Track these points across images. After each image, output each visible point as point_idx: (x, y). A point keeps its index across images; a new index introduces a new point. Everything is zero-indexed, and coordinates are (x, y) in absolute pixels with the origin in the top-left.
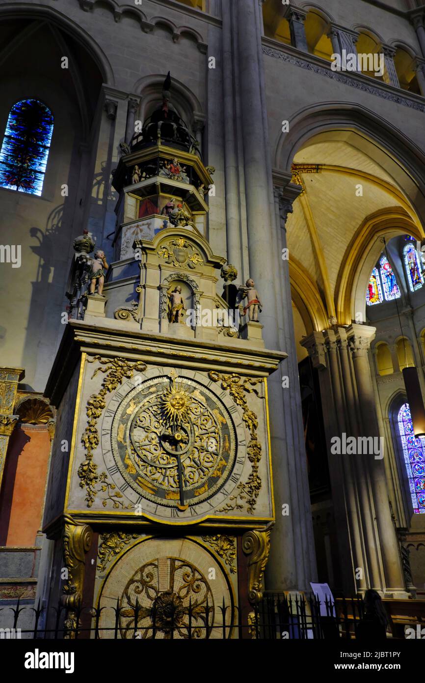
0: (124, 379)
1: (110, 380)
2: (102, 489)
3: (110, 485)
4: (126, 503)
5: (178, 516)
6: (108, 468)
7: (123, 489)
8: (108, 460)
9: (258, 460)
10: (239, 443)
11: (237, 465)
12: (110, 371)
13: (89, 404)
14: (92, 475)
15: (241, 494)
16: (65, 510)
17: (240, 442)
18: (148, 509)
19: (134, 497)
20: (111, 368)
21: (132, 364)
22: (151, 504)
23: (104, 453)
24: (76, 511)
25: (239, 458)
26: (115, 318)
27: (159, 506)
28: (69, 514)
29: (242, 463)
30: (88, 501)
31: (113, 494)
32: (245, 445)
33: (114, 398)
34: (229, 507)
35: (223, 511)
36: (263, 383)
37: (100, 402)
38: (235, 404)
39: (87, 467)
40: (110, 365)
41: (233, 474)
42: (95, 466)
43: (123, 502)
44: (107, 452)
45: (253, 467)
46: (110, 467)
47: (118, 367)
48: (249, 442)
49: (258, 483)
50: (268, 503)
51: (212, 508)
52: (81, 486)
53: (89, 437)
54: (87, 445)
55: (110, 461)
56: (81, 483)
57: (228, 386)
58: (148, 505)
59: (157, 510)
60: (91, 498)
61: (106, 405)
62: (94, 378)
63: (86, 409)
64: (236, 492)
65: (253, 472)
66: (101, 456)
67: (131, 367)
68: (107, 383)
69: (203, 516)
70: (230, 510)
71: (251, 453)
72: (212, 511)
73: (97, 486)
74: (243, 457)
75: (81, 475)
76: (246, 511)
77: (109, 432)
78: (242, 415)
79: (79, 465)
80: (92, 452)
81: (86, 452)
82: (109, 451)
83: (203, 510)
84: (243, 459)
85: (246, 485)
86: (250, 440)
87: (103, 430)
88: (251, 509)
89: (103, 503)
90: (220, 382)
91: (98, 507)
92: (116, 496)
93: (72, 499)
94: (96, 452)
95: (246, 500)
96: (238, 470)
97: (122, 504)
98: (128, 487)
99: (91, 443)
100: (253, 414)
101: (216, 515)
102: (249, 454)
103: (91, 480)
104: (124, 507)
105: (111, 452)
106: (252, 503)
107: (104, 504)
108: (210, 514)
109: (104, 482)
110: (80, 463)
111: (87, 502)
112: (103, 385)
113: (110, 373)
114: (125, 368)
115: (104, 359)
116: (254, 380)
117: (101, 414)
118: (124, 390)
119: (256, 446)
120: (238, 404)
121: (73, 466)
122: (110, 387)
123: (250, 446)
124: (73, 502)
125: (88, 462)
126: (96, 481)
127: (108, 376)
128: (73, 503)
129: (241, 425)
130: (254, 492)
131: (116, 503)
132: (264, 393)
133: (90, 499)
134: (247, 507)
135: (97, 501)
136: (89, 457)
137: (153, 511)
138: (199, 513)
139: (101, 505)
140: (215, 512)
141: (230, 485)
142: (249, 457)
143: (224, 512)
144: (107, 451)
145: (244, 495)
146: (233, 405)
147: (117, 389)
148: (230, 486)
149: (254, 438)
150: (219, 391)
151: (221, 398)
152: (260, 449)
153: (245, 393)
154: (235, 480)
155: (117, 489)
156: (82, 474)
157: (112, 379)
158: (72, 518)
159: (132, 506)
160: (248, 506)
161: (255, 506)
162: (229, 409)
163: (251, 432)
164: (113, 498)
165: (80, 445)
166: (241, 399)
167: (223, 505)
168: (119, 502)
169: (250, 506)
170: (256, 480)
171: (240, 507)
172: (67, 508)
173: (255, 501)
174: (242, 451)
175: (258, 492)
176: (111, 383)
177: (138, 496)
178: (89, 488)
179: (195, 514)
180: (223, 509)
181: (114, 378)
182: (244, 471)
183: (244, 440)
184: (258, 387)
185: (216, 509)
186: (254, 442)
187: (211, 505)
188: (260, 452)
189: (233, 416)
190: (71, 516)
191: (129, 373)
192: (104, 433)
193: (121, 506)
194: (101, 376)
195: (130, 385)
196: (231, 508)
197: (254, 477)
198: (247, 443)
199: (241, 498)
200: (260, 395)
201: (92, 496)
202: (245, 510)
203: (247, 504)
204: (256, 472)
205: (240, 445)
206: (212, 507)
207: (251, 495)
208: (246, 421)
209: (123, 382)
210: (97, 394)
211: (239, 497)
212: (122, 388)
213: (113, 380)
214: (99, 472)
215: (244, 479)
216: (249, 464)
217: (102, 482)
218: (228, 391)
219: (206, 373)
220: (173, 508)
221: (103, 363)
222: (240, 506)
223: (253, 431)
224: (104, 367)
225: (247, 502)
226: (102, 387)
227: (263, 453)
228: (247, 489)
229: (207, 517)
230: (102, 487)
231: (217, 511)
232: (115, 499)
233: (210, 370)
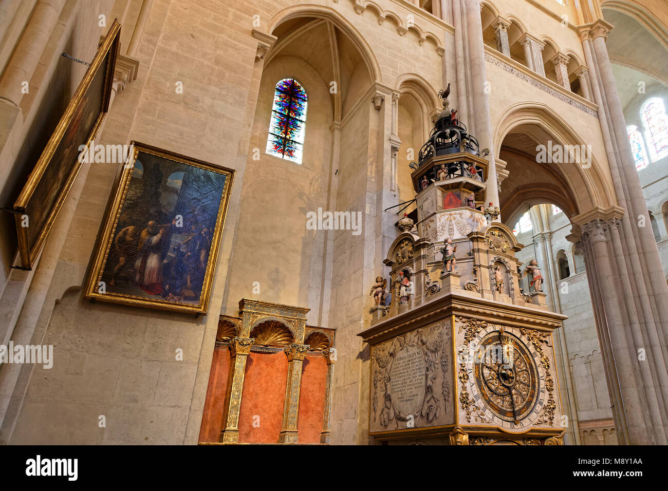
0: (476, 334)
1: (469, 334)
2: (474, 410)
3: (477, 407)
4: (487, 419)
5: (514, 427)
6: (474, 396)
7: (484, 410)
9: (552, 390)
11: (541, 393)
12: (468, 328)
14: (468, 401)
15: (545, 413)
16: (458, 424)
17: (540, 377)
18: (499, 423)
19: (490, 415)
20: (468, 326)
21: (479, 323)
22: (499, 420)
23: (471, 385)
24: (463, 425)
25: (541, 388)
26: (465, 289)
27: (504, 421)
29: (543, 392)
31: (480, 413)
32: (543, 380)
34: (540, 422)
35: (537, 424)
36: (550, 336)
40: (467, 324)
41: (539, 399)
42: (468, 394)
43: (485, 418)
44: (473, 385)
45: (550, 394)
47: (472, 325)
49: (555, 406)
51: (531, 422)
52: (463, 408)
53: (463, 374)
54: (463, 380)
55: (475, 391)
56: (463, 406)
57: (531, 338)
60: (469, 416)
62: (461, 333)
64: (543, 412)
65: (550, 398)
66: (470, 388)
67: (479, 325)
68: (468, 336)
69: (527, 428)
70: (541, 424)
72: (531, 424)
73: (471, 408)
75: (462, 401)
76: (549, 424)
78: (540, 359)
79: (461, 394)
80: (466, 385)
81: (463, 385)
83: (527, 424)
84: (544, 389)
85: (547, 407)
86: (546, 376)
87: (469, 369)
88: (551, 423)
90: (527, 335)
91: (473, 423)
93: (460, 417)
94: (468, 385)
95: (548, 417)
96: (541, 396)
98: (486, 409)
99: (465, 379)
100: (547, 358)
101: (533, 427)
102: (547, 386)
103: (467, 404)
104: (487, 422)
106: (551, 419)
107: (476, 420)
108: (530, 426)
110: (461, 392)
111: (468, 419)
112: (465, 338)
114: (476, 326)
115: (464, 320)
116: (545, 334)
119: (550, 380)
120: (537, 351)
121: (458, 395)
122: (470, 339)
123: (547, 381)
124: (461, 419)
125: (464, 391)
126: (470, 405)
127: (467, 331)
129: (540, 366)
130: (552, 411)
131: (482, 420)
132: (551, 343)
135: (473, 419)
136: (464, 388)
137: (502, 424)
138: (525, 425)
139: (475, 422)
140: (533, 425)
142: (547, 388)
143: (538, 426)
145: (547, 413)
146: (535, 351)
147: (473, 340)
148: (539, 407)
149: (548, 375)
150: (526, 342)
151: (528, 347)
152: (553, 382)
153: (541, 343)
154: (541, 403)
155: (481, 410)
160: (549, 421)
161: (553, 421)
162: (532, 355)
163: (546, 370)
165: (460, 380)
166: (539, 347)
167: (536, 421)
170: (553, 404)
171: (546, 422)
173: (553, 417)
174: (543, 384)
175: (554, 411)
176: (470, 336)
177: (493, 415)
178: (467, 409)
179: (523, 427)
182: (544, 397)
183: (543, 376)
184: (547, 339)
185: (534, 423)
186: (549, 377)
187: (529, 420)
188: (552, 385)
189: (536, 359)
190: (461, 428)
191: (478, 330)
192: (469, 371)
193: (485, 421)
194: (464, 331)
195: (479, 338)
197: (551, 401)
198: (545, 378)
199: (546, 415)
200: (549, 344)
204: (552, 398)
205: (540, 379)
207: (550, 414)
208: (543, 363)
209: (476, 336)
210: (463, 344)
211: (544, 415)
212: (475, 340)
213: (471, 334)
214: (471, 398)
215: (545, 403)
216: (547, 393)
217: (473, 405)
218: (531, 342)
219: (518, 329)
220: (511, 423)
221: (464, 322)
223: (548, 370)
224: (465, 325)
226: (465, 340)
227: (555, 385)
228: (548, 410)
229: (530, 428)
230: (474, 408)
232: (481, 416)
233: (521, 327)
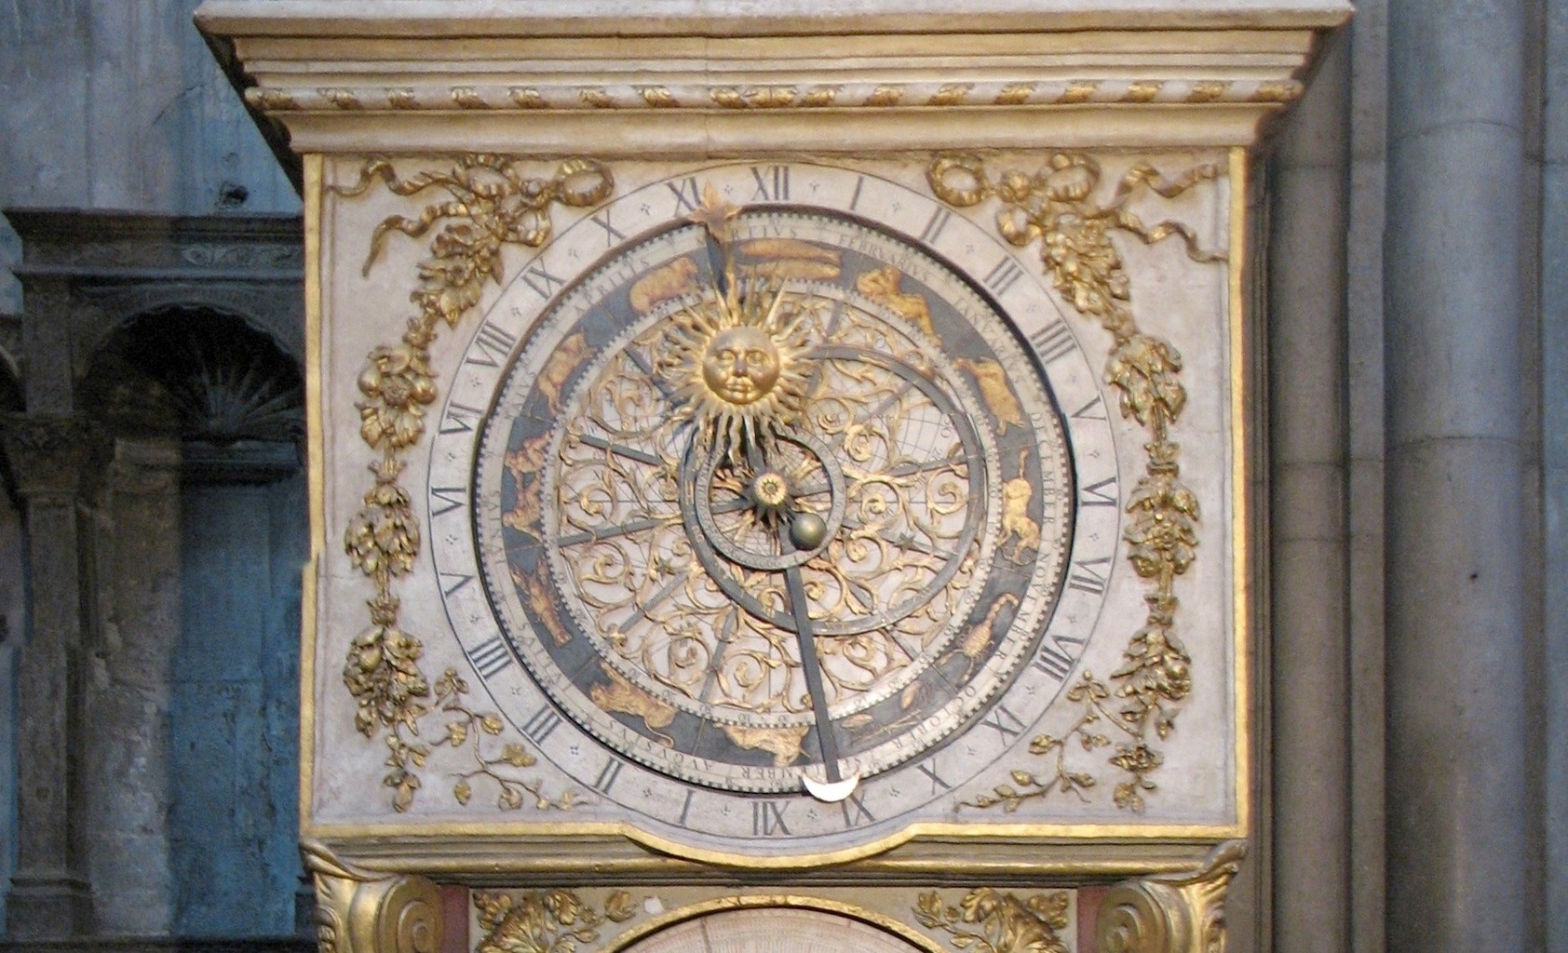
0: (514, 257)
1: (444, 271)
2: (449, 738)
3: (481, 717)
4: (555, 788)
5: (785, 830)
6: (467, 649)
7: (535, 732)
8: (468, 615)
9: (1179, 569)
10: (1084, 496)
11: (1070, 595)
12: (440, 227)
13: (364, 388)
14: (400, 684)
15: (1086, 727)
16: (305, 824)
17: (1090, 489)
18: (651, 806)
19: (585, 760)
20: (445, 213)
22: (662, 785)
23: (445, 588)
24: (348, 828)
25: (1082, 564)
27: (699, 795)
28: (320, 839)
29: (1098, 587)
30: (396, 785)
31: (498, 753)
32: (1112, 503)
33: (475, 354)
34: (1022, 784)
35: (993, 802)
36: (1224, 182)
37: (409, 377)
38: (1070, 312)
39: (376, 652)
40: (442, 197)
41: (1048, 641)
42: (408, 646)
43: (539, 783)
44: (459, 586)
45: (1152, 600)
46: (476, 645)
47: (472, 203)
48: (1134, 485)
49: (1174, 676)
50: (1220, 763)
51: (943, 790)
52: (364, 728)
53: (371, 527)
54: (371, 563)
55: (475, 620)
56: (358, 718)
57: (1029, 223)
58: (648, 793)
59: (691, 810)
60: (405, 774)
61: (441, 385)
62: (376, 271)
63: (357, 414)
64: (1063, 720)
65: (1150, 623)
66: (434, 606)
67: (532, 196)
68: (431, 287)
69: (894, 829)
70: (1028, 796)
71: (1140, 538)
72: (945, 806)
73: (427, 725)
74: (1104, 560)
75: (355, 687)
76: (1111, 797)
77: (464, 498)
78: (1100, 361)
79: (347, 647)
80: (396, 586)
81: (369, 591)
82: (467, 579)
83: (898, 804)
84: (1104, 570)
85: (1113, 687)
86: (1141, 471)
87: (435, 491)
88: (1131, 789)
89: (456, 794)
90: (990, 208)
91: (437, 810)
92: (508, 761)
93: (333, 784)
94: (415, 590)
95: (1111, 751)
96: (1072, 620)
97: (535, 793)
98: (559, 721)
99: (386, 553)
100: (1158, 347)
101: (956, 821)
102: (1132, 543)
103: (401, 703)
104: (543, 804)
105: (476, 584)
106: (1141, 760)
107: (462, 795)
108: (929, 818)
109: (456, 709)
110: (351, 639)
111: (391, 790)
112: (416, 296)
113: (439, 239)
114: (510, 205)
115: (407, 172)
116: (1171, 170)
117: (420, 431)
118: (516, 312)
119: (1166, 502)
120: (1081, 312)
121: (320, 651)
122: (445, 302)
123: (1141, 504)
124: (336, 794)
125: (378, 630)
126: (422, 708)
127: (433, 253)
128: (337, 798)
129: (1099, 409)
130: (1155, 712)
131: (508, 791)
132: (1223, 235)
133: (400, 778)
134: (1114, 782)
135: (433, 784)
136: (385, 614)
137: (673, 814)
138: (879, 816)
139: (450, 802)
140: (956, 809)
141: (1032, 690)
142: (1131, 558)
143: (997, 809)
144: (460, 579)
145: (1104, 728)
146: (1054, 316)
147: (485, 304)
148: (1034, 694)
149: (1163, 466)
150: (982, 260)
151: (993, 293)
152: (1193, 511)
153: (1123, 246)
154: (1060, 666)
155: (510, 734)
156: (357, 682)
157: (450, 265)
158: (331, 854)
159: (576, 800)
160: (1118, 777)
161: (1152, 778)
162: (1033, 344)
163: (1145, 436)
164: (492, 769)
165: (343, 564)
166: (1101, 282)
167: (998, 778)
168: (523, 785)
169: (1129, 777)
170: (1162, 662)
171: (1084, 782)
172: (311, 815)
173: (1154, 755)
174: (1103, 532)
175: (1175, 713)
176: (452, 284)
177: (604, 755)
178: (396, 735)
179: (864, 821)
180: (994, 796)
181: (458, 262)
182: (1105, 622)
183: (1113, 480)
184: (1193, 208)
185: (958, 796)
186: (1159, 486)
187: (936, 779)
188: (1188, 531)
189: (1056, 372)
190: (331, 846)
191: (531, 225)
192: (437, 503)
193: (530, 800)
194: (407, 257)
195: (541, 283)
196: (1032, 789)
197: (1155, 647)
198: (1124, 491)
199: (1088, 742)
200: (1205, 245)
201: (411, 768)
202: (1103, 797)
203: (1114, 769)
204: (1169, 623)
205: (1085, 504)
206: (940, 789)
207: (1133, 727)
208: (1121, 388)
209: (508, 274)
210: (394, 341)
211: (1074, 741)
212: (504, 305)
213: (458, 271)
214: (431, 666)
215: (1104, 660)
216: (1132, 594)
217: (447, 709)
218: (1033, 251)
219: (913, 174)
220: (760, 801)
221: (400, 190)
222: (1075, 779)
223: (1159, 430)
224: (414, 212)
225: (1114, 761)
226: (415, 311)
227: (1206, 536)
228: (1113, 707)
229: (914, 830)
230: (448, 727)
231: (967, 804)
232: (506, 772)
233: (937, 153)
